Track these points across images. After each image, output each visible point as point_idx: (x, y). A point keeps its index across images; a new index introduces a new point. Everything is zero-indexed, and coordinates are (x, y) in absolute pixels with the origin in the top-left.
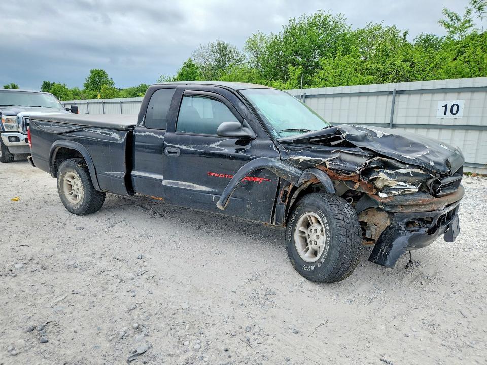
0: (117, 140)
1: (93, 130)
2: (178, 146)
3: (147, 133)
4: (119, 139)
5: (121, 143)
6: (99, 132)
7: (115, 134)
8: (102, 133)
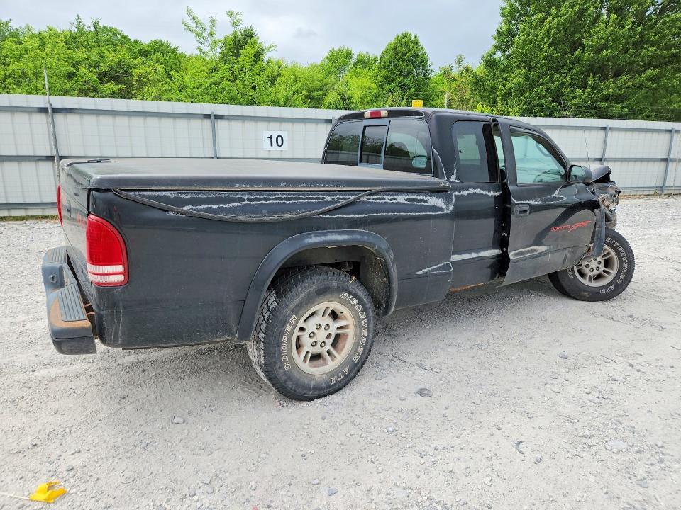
0: (441, 209)
1: (386, 197)
2: (527, 202)
3: (471, 191)
4: (444, 206)
5: (449, 212)
6: (401, 199)
7: (434, 199)
8: (409, 200)
